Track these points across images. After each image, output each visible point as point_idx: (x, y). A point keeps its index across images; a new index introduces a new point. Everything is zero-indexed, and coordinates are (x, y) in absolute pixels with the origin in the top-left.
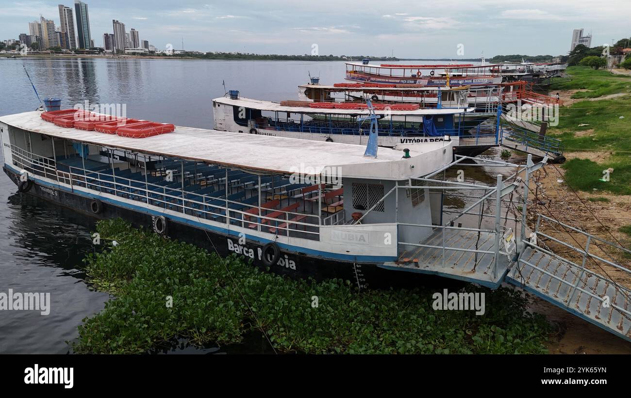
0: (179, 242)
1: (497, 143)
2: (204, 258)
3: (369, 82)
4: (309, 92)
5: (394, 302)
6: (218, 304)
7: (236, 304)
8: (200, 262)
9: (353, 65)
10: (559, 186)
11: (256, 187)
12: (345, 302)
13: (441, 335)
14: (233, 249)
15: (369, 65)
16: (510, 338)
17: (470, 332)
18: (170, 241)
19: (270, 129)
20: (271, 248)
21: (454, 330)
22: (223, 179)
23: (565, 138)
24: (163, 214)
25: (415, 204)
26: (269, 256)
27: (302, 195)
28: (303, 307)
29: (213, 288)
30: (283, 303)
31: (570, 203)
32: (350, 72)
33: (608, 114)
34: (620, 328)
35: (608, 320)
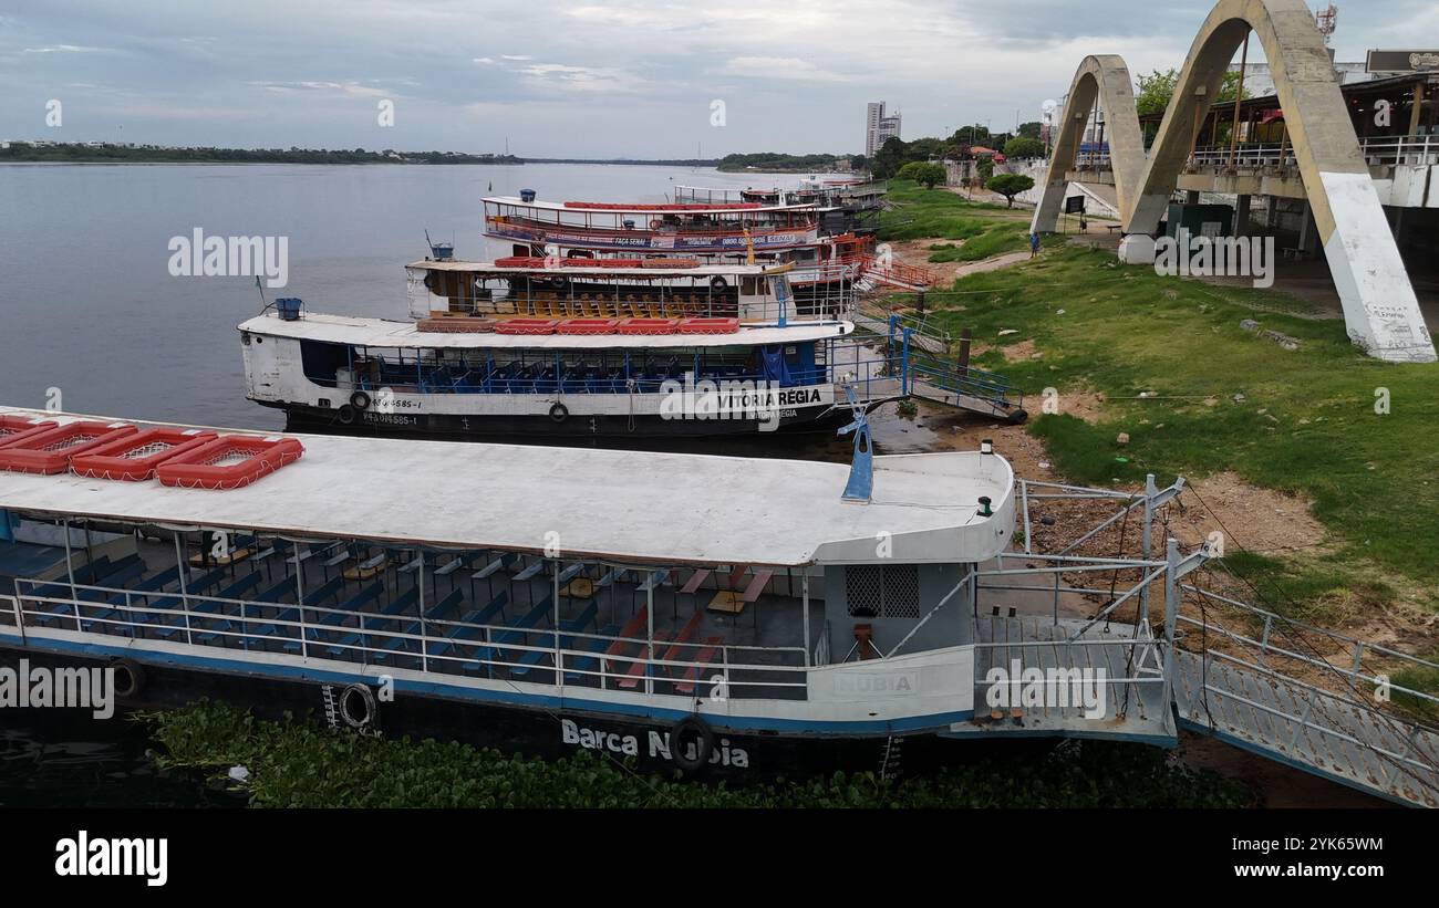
1: (904, 393)
4: (436, 281)
9: (499, 204)
10: (1050, 477)
15: (535, 205)
19: (403, 390)
32: (495, 220)
33: (1031, 303)
34: (1374, 781)
35: (1351, 770)
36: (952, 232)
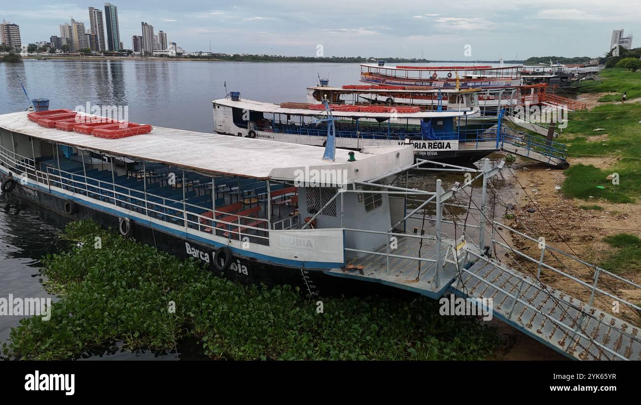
1: (497, 148)
3: (384, 84)
4: (318, 94)
8: (155, 265)
9: (369, 67)
10: (556, 193)
13: (380, 345)
14: (190, 253)
17: (410, 343)
18: (134, 243)
21: (395, 340)
23: (576, 143)
24: (128, 216)
30: (223, 309)
31: (561, 211)
32: (365, 74)
33: (628, 118)
34: (562, 344)
35: (550, 335)
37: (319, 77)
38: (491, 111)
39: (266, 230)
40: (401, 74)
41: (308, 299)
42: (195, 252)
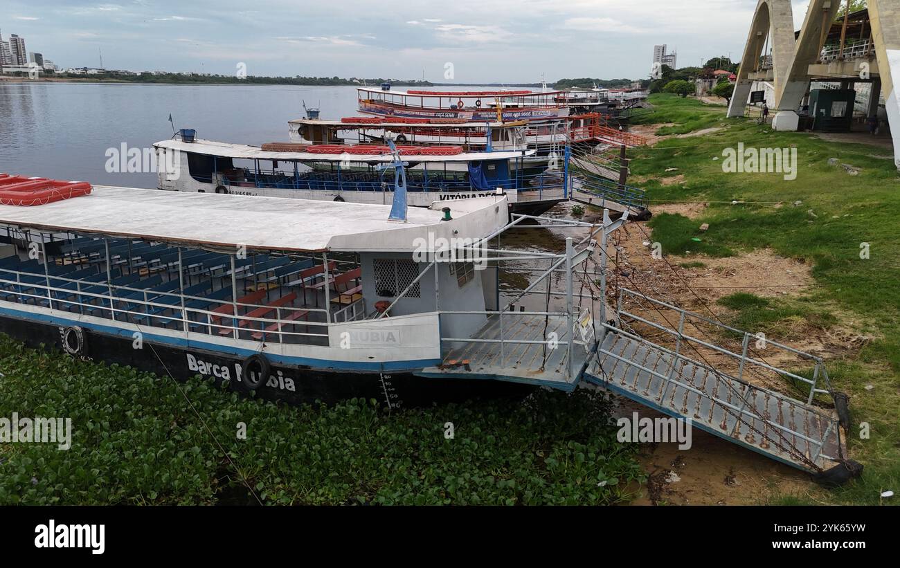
0: (108, 364)
1: (565, 197)
2: (150, 385)
3: (392, 115)
4: (305, 130)
5: (438, 423)
6: (176, 452)
7: (205, 450)
8: (143, 391)
9: (369, 92)
10: (646, 250)
11: (228, 273)
12: (370, 431)
13: (504, 461)
14: (196, 369)
15: (391, 92)
16: (592, 455)
17: (542, 453)
18: (92, 364)
19: (247, 185)
20: (255, 363)
21: (520, 452)
22: (175, 263)
23: (650, 187)
24: (78, 323)
25: (461, 284)
26: (253, 374)
27: (300, 281)
28: (307, 443)
29: (167, 429)
30: (278, 441)
31: (659, 271)
32: (365, 102)
33: (700, 154)
34: (724, 428)
35: (709, 419)
36: (680, 119)
37: (304, 106)
38: (543, 150)
39: (324, 324)
40: (414, 102)
41: (387, 414)
42: (204, 367)
